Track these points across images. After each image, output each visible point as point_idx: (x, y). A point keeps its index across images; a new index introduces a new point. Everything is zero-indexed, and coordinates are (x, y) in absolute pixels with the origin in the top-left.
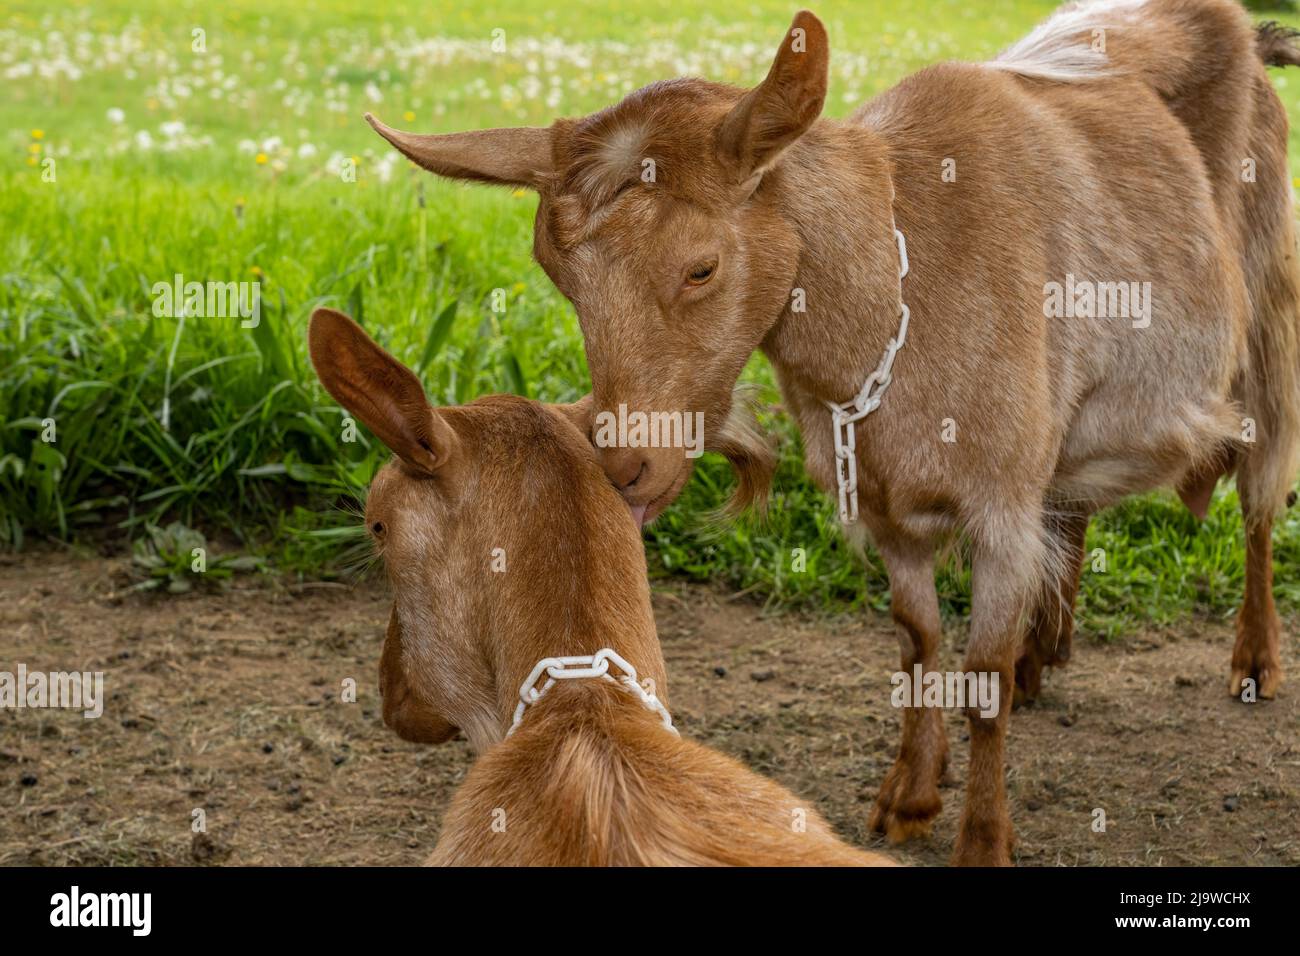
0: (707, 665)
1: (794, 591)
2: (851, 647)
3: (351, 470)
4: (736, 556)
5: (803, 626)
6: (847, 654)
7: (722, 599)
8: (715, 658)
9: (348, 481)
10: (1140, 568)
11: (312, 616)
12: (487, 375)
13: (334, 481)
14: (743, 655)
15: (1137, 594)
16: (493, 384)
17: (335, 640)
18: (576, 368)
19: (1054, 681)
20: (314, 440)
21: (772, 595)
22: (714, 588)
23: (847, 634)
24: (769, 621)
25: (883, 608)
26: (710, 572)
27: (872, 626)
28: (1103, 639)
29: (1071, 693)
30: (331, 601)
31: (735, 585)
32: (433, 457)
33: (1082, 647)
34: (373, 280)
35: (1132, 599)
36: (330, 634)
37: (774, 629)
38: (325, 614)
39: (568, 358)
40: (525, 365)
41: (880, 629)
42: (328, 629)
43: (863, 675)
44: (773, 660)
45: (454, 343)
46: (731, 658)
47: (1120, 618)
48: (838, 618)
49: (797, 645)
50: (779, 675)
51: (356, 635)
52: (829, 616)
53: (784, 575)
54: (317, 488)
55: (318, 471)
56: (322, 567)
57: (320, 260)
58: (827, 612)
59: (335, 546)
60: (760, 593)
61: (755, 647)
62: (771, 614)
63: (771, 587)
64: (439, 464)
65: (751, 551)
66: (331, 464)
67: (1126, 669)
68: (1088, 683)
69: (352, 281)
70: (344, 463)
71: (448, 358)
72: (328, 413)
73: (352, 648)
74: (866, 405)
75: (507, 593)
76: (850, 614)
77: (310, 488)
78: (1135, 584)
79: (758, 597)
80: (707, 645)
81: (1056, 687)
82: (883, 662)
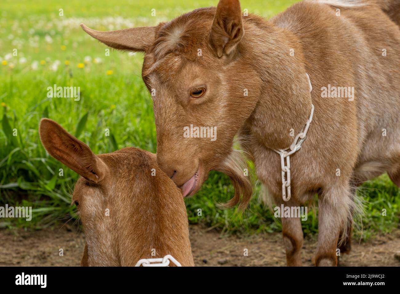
0: (199, 259)
1: (233, 226)
2: (259, 248)
3: (46, 184)
4: (209, 213)
5: (238, 240)
6: (257, 251)
7: (204, 231)
8: (202, 255)
9: (45, 188)
10: (375, 210)
11: (31, 246)
12: (101, 143)
13: (39, 189)
14: (214, 253)
15: (375, 221)
16: (104, 146)
17: (41, 255)
18: (138, 139)
19: (344, 259)
20: (30, 173)
21: (224, 228)
22: (200, 226)
23: (257, 243)
24: (224, 239)
25: (271, 231)
26: (198, 220)
27: (267, 239)
28: (363, 240)
29: (352, 263)
30: (39, 239)
31: (209, 225)
32: (97, 177)
33: (354, 244)
34: (53, 107)
35: (373, 223)
36: (39, 253)
37: (226, 242)
38: (37, 245)
39: (135, 134)
40: (117, 138)
41: (270, 240)
42: (38, 251)
43: (265, 260)
44: (227, 255)
45: (87, 130)
46: (209, 255)
47: (369, 231)
48: (252, 236)
49: (236, 248)
50: (230, 261)
51: (50, 253)
52: (249, 236)
53: (229, 219)
54: (32, 192)
55: (32, 185)
56: (35, 225)
57: (30, 99)
58: (248, 234)
59: (40, 216)
60: (220, 227)
61: (219, 250)
62: (224, 236)
63: (224, 225)
64: (100, 180)
65: (214, 210)
66: (38, 181)
67: (373, 252)
68: (358, 259)
69: (44, 107)
70: (43, 181)
71: (85, 136)
72: (35, 161)
73: (49, 259)
74: (295, 148)
75: (126, 233)
76: (257, 234)
77: (29, 192)
78: (374, 217)
79: (218, 229)
80: (199, 250)
81: (345, 261)
82: (272, 254)
